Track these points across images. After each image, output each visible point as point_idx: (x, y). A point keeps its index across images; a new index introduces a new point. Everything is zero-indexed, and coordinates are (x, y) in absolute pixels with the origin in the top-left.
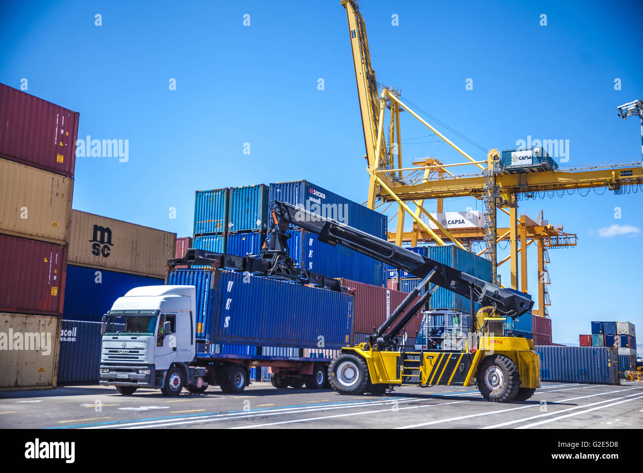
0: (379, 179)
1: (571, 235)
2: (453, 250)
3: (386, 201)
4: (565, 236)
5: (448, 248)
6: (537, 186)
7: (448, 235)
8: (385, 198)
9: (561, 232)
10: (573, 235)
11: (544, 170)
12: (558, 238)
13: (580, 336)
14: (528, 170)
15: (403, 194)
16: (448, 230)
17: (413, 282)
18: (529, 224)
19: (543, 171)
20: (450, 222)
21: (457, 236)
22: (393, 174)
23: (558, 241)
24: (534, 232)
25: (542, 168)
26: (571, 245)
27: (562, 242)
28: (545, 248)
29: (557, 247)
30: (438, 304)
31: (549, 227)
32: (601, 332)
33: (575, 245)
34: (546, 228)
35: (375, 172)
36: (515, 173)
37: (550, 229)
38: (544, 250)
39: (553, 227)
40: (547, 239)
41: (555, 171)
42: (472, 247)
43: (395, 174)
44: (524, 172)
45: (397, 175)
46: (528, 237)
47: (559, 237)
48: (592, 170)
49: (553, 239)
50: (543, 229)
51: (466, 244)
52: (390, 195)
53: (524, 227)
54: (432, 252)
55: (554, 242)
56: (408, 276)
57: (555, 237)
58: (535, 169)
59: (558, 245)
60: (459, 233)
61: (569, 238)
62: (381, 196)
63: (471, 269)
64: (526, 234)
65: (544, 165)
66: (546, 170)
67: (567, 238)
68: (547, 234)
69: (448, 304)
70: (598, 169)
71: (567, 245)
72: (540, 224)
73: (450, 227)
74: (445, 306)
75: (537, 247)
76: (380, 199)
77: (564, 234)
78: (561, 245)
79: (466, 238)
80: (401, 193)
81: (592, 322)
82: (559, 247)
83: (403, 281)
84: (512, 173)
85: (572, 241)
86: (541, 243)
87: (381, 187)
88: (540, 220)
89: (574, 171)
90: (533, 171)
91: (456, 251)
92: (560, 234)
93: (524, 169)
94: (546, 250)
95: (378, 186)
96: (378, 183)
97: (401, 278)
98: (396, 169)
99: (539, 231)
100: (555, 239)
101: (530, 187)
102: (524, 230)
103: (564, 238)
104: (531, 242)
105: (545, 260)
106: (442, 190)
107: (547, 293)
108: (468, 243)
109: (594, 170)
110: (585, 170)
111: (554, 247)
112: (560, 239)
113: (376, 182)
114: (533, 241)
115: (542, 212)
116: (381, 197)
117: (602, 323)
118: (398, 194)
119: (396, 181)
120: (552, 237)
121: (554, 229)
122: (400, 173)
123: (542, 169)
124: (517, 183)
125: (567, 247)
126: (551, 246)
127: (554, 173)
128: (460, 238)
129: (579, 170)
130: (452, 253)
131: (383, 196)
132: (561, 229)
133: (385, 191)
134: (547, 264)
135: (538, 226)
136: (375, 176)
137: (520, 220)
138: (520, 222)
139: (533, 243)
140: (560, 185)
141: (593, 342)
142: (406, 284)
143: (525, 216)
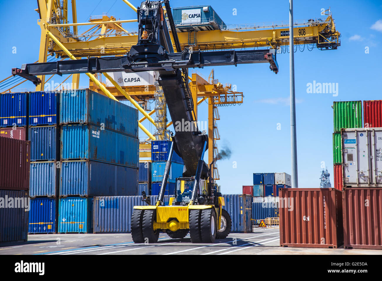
0: (50, 34)
1: (239, 93)
2: (87, 94)
3: (60, 57)
4: (233, 95)
5: (81, 92)
6: (206, 45)
7: (123, 93)
8: (59, 54)
9: (230, 90)
10: (240, 93)
11: (213, 29)
12: (226, 96)
13: (244, 187)
14: (197, 28)
15: (76, 50)
16: (124, 88)
17: (43, 130)
18: (200, 82)
19: (211, 30)
20: (126, 80)
21: (133, 93)
22: (67, 29)
23: (226, 99)
24: (204, 90)
25: (210, 26)
26: (238, 102)
27: (230, 99)
28: (215, 105)
29: (225, 105)
30: (70, 153)
31: (218, 85)
32: (261, 182)
33: (242, 102)
34: (215, 86)
35: (46, 26)
36: (185, 32)
37: (219, 88)
38: (214, 107)
39: (222, 86)
40: (216, 97)
41: (222, 30)
42: (148, 105)
43: (69, 30)
44: (194, 30)
45: (71, 30)
46: (198, 95)
47: (228, 95)
48: (255, 30)
49: (222, 97)
50: (213, 87)
51: (142, 102)
52: (62, 51)
53: (195, 85)
54: (64, 97)
55: (223, 100)
56: (37, 123)
57: (224, 95)
58: (204, 28)
59: (226, 102)
60: (135, 91)
61: (236, 96)
62: (54, 51)
63: (111, 116)
64: (197, 92)
65: (212, 24)
66: (214, 29)
67: (234, 96)
68: (217, 92)
69: (81, 153)
70: (261, 29)
71: (234, 102)
72: (211, 83)
73: (126, 84)
74: (78, 155)
75: (208, 105)
76: (53, 55)
77: (232, 92)
78: (229, 103)
79: (142, 96)
80: (74, 49)
81: (254, 174)
82: (227, 105)
83: (32, 129)
84: (182, 31)
85: (239, 99)
86: (212, 101)
87: (54, 42)
88: (211, 79)
89: (240, 31)
90: (202, 30)
91: (91, 95)
92: (229, 92)
93: (193, 27)
94: (216, 107)
95: (50, 41)
96: (50, 37)
97: (30, 125)
98: (71, 24)
99: (209, 89)
100: (224, 97)
101: (199, 45)
102: (195, 88)
103: (232, 96)
104: (202, 101)
105: (215, 117)
106: (115, 47)
107: (216, 148)
108: (144, 100)
109: (258, 29)
110: (249, 29)
111: (223, 105)
112: (229, 97)
113: (48, 36)
114: (204, 99)
115: (213, 72)
116: (54, 53)
117: (262, 174)
118: (71, 50)
119: (69, 36)
120: (221, 95)
121: (224, 87)
122: (75, 27)
123: (211, 28)
124: (187, 41)
125: (234, 104)
126: (221, 104)
127: (221, 32)
128: (136, 96)
129: (244, 29)
130: (86, 98)
131: (56, 51)
132: (230, 88)
133: (58, 46)
134: (217, 120)
135: (208, 84)
136: (47, 31)
137: (191, 78)
138: (191, 80)
139: (204, 101)
140: (227, 44)
141: (254, 192)
142: (35, 132)
143: (196, 74)
